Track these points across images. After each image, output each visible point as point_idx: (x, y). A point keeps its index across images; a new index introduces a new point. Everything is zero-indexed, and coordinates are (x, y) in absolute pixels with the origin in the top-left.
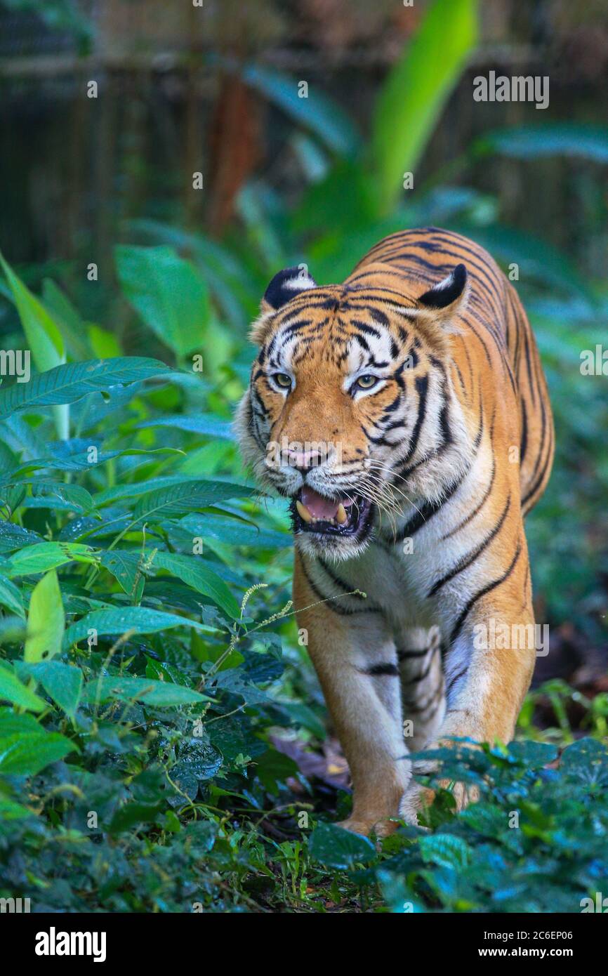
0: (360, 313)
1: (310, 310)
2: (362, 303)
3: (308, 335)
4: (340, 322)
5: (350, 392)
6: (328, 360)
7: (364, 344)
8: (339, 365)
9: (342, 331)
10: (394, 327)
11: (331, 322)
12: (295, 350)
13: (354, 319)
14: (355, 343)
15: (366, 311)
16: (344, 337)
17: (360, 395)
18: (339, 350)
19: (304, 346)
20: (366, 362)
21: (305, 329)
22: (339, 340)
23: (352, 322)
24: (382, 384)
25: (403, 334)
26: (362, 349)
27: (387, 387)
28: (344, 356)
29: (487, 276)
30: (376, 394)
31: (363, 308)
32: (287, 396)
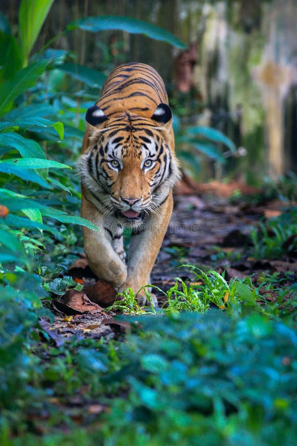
0: (142, 132)
1: (121, 132)
2: (140, 127)
3: (124, 145)
4: (135, 138)
5: (143, 169)
6: (135, 156)
7: (146, 148)
8: (139, 158)
9: (137, 142)
10: (155, 136)
11: (131, 138)
12: (122, 152)
13: (140, 135)
14: (143, 147)
15: (143, 131)
16: (139, 145)
17: (146, 170)
18: (138, 152)
19: (125, 150)
20: (148, 155)
21: (122, 141)
22: (137, 147)
23: (140, 137)
24: (154, 164)
25: (158, 138)
26: (147, 150)
27: (156, 165)
28: (140, 153)
29: (155, 77)
30: (152, 169)
31: (142, 129)
32: (119, 171)
